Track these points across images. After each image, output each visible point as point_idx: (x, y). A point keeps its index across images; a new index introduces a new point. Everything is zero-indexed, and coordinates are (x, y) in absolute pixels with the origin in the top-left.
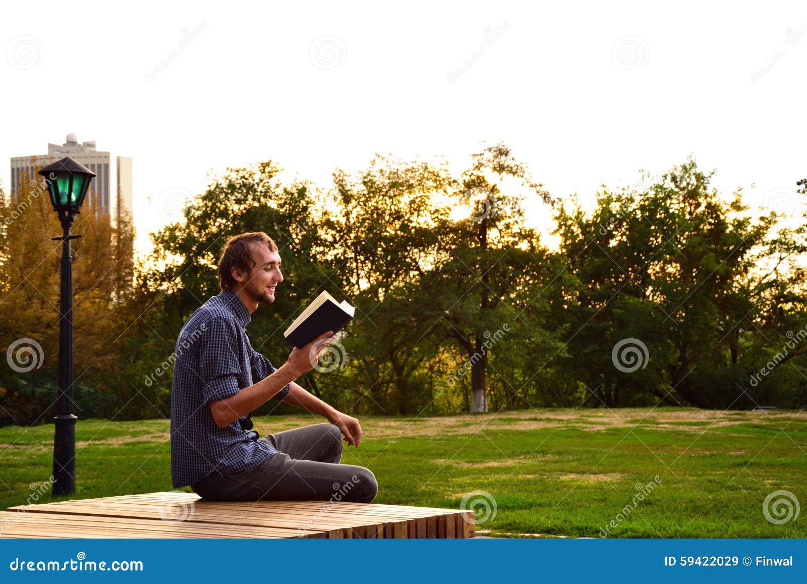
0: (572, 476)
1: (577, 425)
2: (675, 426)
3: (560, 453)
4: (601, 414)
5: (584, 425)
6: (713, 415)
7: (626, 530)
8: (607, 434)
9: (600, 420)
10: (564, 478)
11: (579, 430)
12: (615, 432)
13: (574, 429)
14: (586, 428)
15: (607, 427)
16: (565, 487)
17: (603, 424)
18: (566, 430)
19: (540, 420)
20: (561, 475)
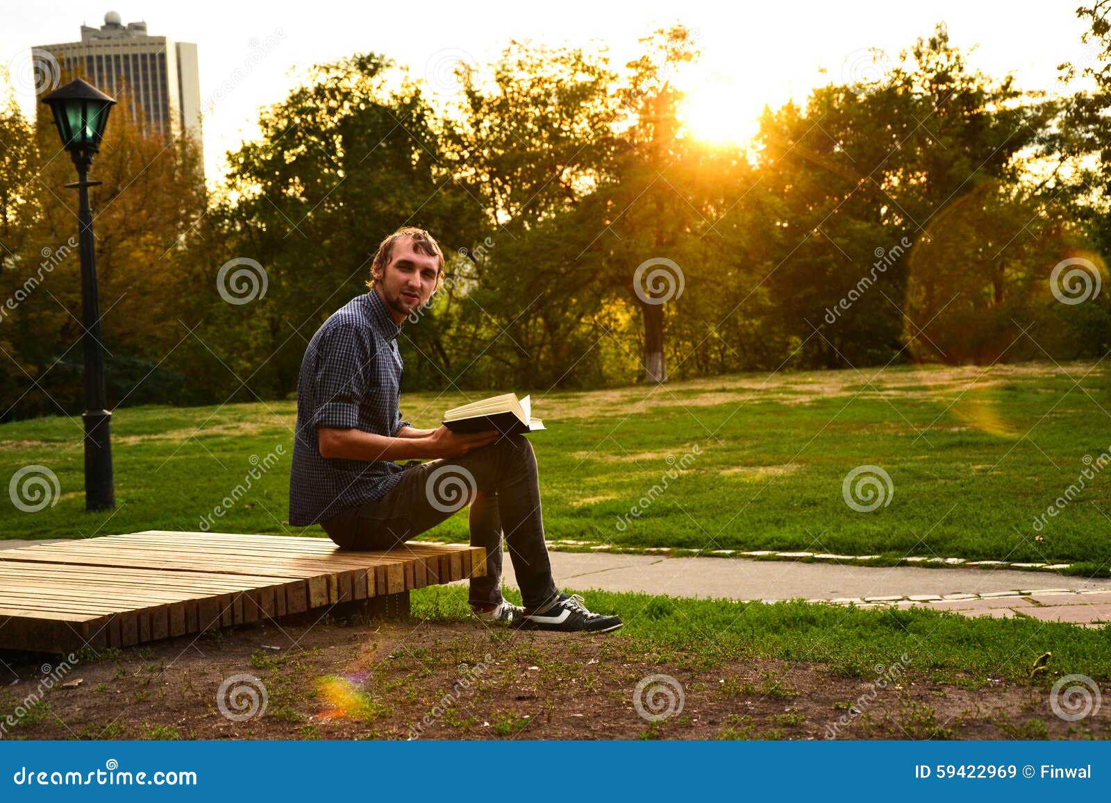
0: (737, 470)
1: (775, 396)
2: (905, 393)
3: (735, 438)
4: (810, 379)
5: (785, 396)
6: (961, 373)
7: (772, 540)
8: (811, 408)
9: (807, 387)
10: (727, 473)
11: (777, 404)
12: (823, 404)
13: (770, 403)
14: (787, 399)
15: (814, 397)
16: (723, 484)
17: (810, 393)
18: (759, 405)
19: (730, 391)
20: (723, 469)
